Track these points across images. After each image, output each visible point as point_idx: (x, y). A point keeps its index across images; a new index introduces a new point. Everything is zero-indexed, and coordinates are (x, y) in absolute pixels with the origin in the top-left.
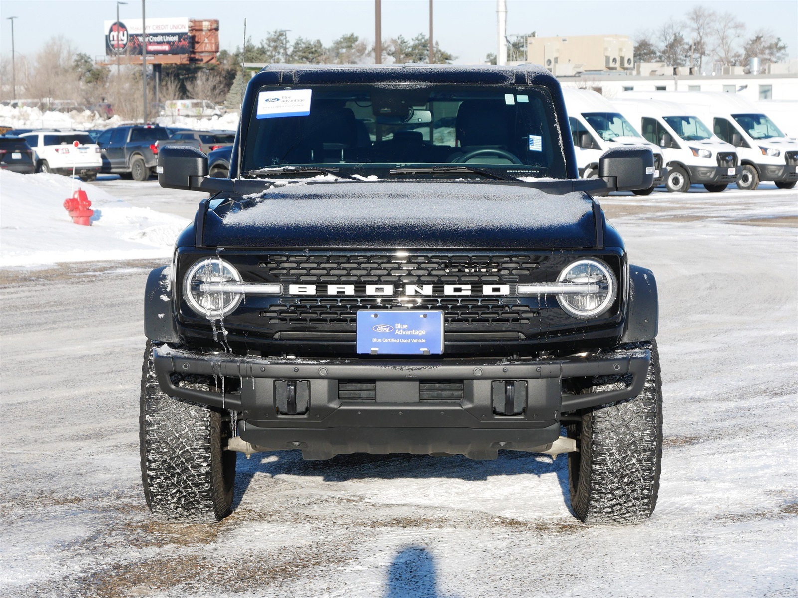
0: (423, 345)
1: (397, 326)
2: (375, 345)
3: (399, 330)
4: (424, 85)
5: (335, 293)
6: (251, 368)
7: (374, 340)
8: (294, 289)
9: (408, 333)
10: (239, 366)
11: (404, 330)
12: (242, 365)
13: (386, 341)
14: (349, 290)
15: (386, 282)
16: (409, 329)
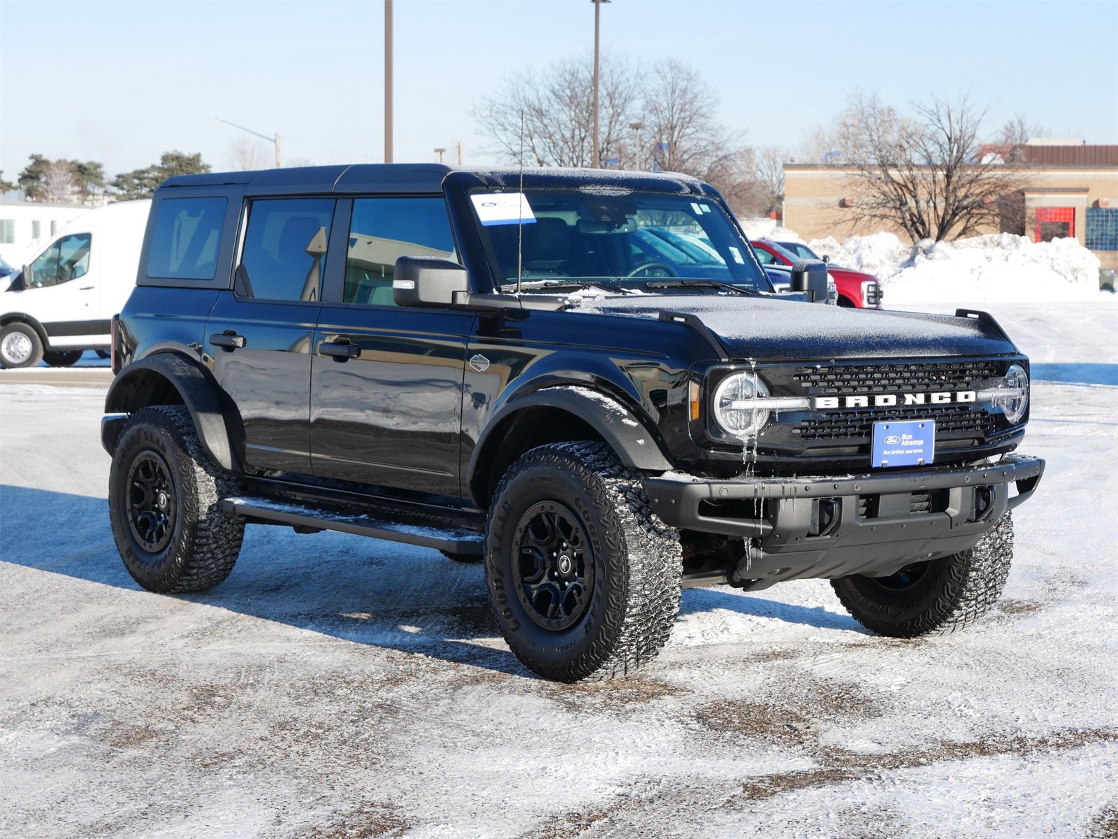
0: (919, 455)
1: (904, 436)
2: (886, 457)
3: (905, 440)
4: (625, 192)
5: (853, 406)
6: (796, 488)
7: (885, 453)
8: (821, 403)
9: (912, 443)
10: (783, 487)
11: (909, 440)
12: (786, 485)
13: (894, 452)
14: (864, 401)
15: (891, 393)
16: (913, 439)
